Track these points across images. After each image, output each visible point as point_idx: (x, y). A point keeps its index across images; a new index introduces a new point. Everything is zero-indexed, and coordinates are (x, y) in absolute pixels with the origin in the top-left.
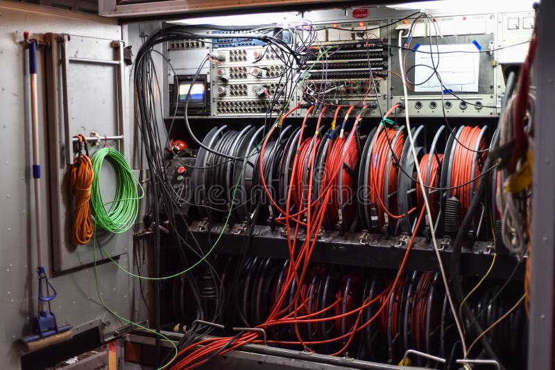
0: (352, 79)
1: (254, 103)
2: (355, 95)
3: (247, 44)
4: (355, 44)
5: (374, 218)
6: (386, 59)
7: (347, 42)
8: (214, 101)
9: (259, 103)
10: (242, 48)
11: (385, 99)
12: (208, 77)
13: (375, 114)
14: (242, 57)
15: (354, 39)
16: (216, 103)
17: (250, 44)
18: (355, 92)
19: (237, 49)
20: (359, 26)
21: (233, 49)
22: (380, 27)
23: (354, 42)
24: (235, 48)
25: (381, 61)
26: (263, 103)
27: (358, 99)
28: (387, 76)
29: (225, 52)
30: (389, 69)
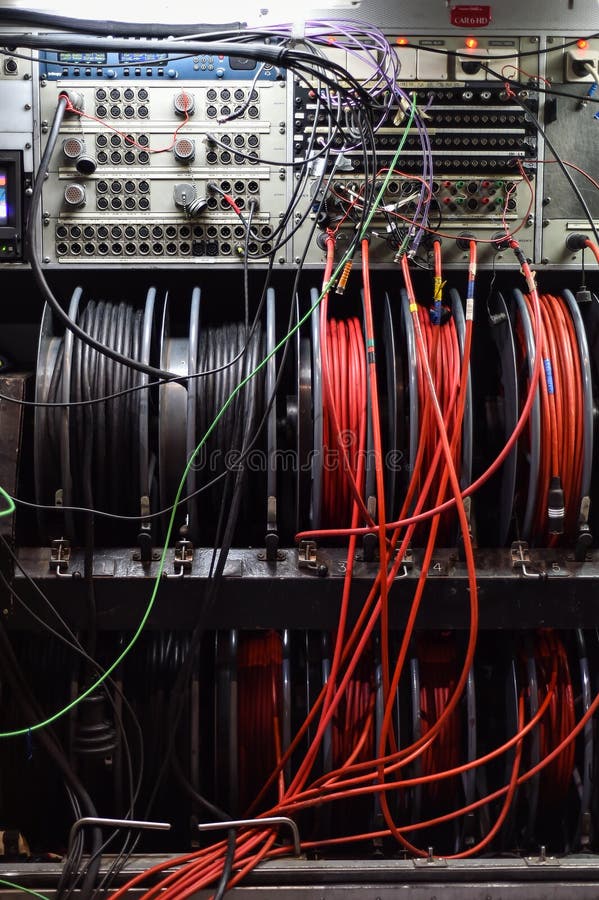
0: (445, 177)
1: (171, 231)
2: (453, 216)
3: (149, 74)
4: (458, 92)
5: (555, 513)
6: (532, 130)
7: (435, 85)
8: (46, 224)
9: (184, 231)
10: (135, 84)
11: (528, 225)
12: (28, 156)
13: (505, 262)
14: (136, 107)
15: (451, 77)
16: (51, 230)
17: (161, 74)
18: (453, 208)
19: (121, 85)
20: (466, 46)
21: (106, 85)
22: (520, 55)
23: (452, 85)
24: (114, 84)
25: (521, 136)
26: (199, 232)
27: (460, 225)
28: (534, 171)
29: (84, 91)
30: (541, 157)
